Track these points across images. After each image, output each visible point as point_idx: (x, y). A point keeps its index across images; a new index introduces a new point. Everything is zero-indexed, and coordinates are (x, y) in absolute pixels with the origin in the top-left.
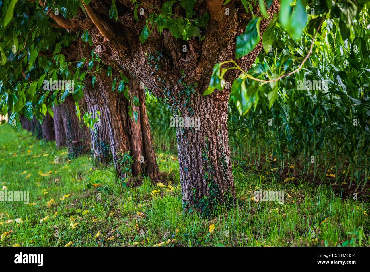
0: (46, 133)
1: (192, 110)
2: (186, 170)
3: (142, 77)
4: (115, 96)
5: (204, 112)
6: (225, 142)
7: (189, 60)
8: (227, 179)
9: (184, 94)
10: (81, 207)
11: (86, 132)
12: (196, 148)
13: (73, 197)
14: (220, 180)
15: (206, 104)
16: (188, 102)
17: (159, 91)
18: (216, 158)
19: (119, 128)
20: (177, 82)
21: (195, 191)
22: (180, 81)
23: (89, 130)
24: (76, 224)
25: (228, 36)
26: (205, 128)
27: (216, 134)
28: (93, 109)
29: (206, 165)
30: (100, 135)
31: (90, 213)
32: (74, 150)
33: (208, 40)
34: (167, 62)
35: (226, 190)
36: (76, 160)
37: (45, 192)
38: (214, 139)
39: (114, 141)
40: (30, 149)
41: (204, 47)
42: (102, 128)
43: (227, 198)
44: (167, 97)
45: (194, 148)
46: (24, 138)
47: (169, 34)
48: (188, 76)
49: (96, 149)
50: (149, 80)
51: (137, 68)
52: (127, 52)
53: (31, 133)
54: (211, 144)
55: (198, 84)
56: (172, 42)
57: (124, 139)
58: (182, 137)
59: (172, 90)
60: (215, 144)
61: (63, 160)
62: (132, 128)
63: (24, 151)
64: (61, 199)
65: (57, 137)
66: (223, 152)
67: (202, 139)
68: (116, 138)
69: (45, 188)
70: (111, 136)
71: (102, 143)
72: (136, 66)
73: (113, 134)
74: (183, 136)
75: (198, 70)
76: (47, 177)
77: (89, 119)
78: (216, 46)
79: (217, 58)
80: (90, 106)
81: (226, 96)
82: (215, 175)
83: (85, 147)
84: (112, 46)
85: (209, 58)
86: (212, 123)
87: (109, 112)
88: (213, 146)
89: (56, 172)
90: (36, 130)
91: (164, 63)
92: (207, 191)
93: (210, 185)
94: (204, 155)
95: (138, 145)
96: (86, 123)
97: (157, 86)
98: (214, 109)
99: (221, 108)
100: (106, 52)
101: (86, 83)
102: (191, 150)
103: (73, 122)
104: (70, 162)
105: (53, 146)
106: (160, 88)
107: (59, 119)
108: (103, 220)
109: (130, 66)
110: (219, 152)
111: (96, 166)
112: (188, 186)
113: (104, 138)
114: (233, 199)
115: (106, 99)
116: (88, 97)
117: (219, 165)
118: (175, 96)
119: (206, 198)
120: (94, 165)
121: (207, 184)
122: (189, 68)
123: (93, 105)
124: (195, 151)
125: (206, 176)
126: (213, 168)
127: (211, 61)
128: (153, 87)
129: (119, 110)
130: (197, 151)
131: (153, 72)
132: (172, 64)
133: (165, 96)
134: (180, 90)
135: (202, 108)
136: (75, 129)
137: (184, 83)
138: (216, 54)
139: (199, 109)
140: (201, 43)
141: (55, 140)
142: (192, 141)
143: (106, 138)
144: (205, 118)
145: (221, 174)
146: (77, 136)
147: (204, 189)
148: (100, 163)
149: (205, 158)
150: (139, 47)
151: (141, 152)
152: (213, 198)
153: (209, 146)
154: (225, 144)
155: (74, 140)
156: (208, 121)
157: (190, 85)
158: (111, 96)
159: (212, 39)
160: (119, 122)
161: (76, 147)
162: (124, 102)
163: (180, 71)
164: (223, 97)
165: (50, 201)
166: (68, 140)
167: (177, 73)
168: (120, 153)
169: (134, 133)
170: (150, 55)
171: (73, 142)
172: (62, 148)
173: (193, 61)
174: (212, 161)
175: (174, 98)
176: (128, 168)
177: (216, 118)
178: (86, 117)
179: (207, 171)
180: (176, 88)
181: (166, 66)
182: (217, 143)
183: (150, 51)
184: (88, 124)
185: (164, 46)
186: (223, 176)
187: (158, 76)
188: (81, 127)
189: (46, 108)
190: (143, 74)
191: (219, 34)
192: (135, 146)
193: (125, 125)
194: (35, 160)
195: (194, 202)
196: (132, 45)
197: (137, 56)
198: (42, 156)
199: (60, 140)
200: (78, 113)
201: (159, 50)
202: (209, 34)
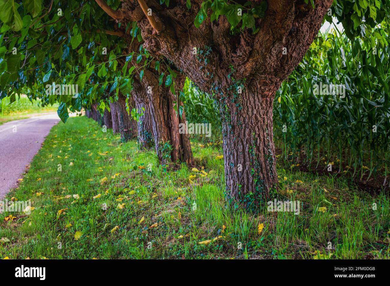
0: (106, 123)
1: (240, 106)
2: (232, 165)
3: (190, 72)
4: (159, 94)
5: (252, 108)
6: (271, 138)
7: (241, 54)
8: (272, 175)
9: (233, 89)
10: (128, 186)
11: (134, 123)
12: (243, 144)
13: (122, 176)
14: (266, 176)
15: (254, 100)
16: (237, 98)
17: (206, 86)
18: (263, 154)
19: (161, 121)
20: (225, 77)
21: (240, 186)
22: (229, 76)
23: (136, 122)
24: (123, 204)
25: (284, 28)
26: (252, 124)
27: (263, 130)
28: (140, 106)
29: (253, 161)
30: (145, 126)
31: (136, 193)
32: (125, 136)
33: (261, 33)
34: (217, 56)
35: (271, 186)
36: (126, 144)
37: (100, 169)
38: (261, 136)
39: (157, 132)
40: (95, 134)
41: (257, 40)
42: (146, 121)
43: (272, 194)
44: (214, 92)
45: (241, 144)
46: (93, 126)
47: (219, 28)
48: (237, 71)
49: (141, 137)
50: (197, 75)
51: (185, 63)
52: (175, 47)
53: (97, 123)
54: (258, 140)
55: (247, 80)
56: (222, 36)
57: (164, 130)
58: (228, 132)
59: (220, 85)
60: (262, 141)
61: (117, 143)
62: (172, 122)
63: (91, 135)
64: (112, 177)
65: (113, 126)
66: (269, 149)
67: (249, 135)
68: (158, 129)
69: (101, 166)
70: (154, 127)
71: (146, 132)
72: (184, 61)
73: (156, 126)
74: (230, 131)
75: (249, 65)
76: (104, 156)
77: (136, 114)
78: (271, 39)
79: (270, 53)
80: (138, 104)
81: (273, 92)
82: (262, 171)
83: (133, 134)
84: (161, 40)
85: (262, 52)
86: (259, 119)
87: (153, 107)
88: (260, 142)
89: (111, 152)
90: (100, 121)
91: (214, 57)
92: (252, 187)
93: (256, 181)
94: (250, 151)
95: (177, 136)
96: (133, 117)
97: (205, 81)
98: (261, 105)
99: (269, 105)
100: (155, 46)
101: (135, 86)
102: (238, 145)
103: (125, 117)
104: (122, 145)
105: (111, 132)
106: (207, 83)
107: (115, 114)
108: (147, 203)
109: (178, 61)
110: (266, 149)
111: (141, 149)
112: (234, 181)
113: (148, 129)
114: (278, 195)
115: (151, 97)
116: (136, 97)
117: (265, 161)
118: (223, 91)
119: (251, 194)
120: (140, 148)
121: (253, 180)
122: (239, 63)
123: (140, 103)
124: (242, 146)
125: (253, 172)
126: (259, 164)
127: (263, 55)
128: (201, 82)
129: (161, 106)
130: (243, 147)
131: (202, 67)
132: (221, 59)
133: (213, 92)
134: (228, 85)
135: (250, 104)
136: (126, 121)
137: (233, 78)
138: (269, 47)
139: (247, 105)
140: (253, 37)
141: (112, 128)
142: (239, 136)
143: (149, 128)
144: (253, 114)
145: (267, 170)
146: (127, 126)
147: (250, 185)
148: (144, 148)
149: (252, 154)
150: (188, 41)
151: (179, 142)
152: (259, 194)
153: (256, 142)
154: (271, 140)
155: (125, 129)
156: (256, 117)
157: (239, 80)
158: (155, 95)
159: (266, 32)
160: (161, 116)
161: (126, 134)
162: (166, 100)
163: (229, 66)
164: (270, 93)
165: (104, 179)
166: (121, 129)
167: (226, 68)
168: (161, 142)
169: (173, 125)
170: (199, 49)
171: (124, 130)
172: (117, 134)
173: (244, 55)
174: (258, 157)
175: (222, 93)
176: (168, 155)
177: (263, 114)
178: (133, 112)
179: (253, 167)
180: (224, 83)
181: (215, 61)
182: (264, 139)
183: (199, 45)
184: (135, 118)
185: (213, 40)
186: (269, 172)
187: (206, 70)
188: (130, 120)
189: (104, 105)
190: (191, 68)
191: (275, 26)
192: (174, 137)
193: (166, 119)
194: (97, 142)
195: (239, 198)
196: (181, 39)
197: (186, 50)
198: (102, 139)
199: (116, 128)
200: (128, 109)
201: (208, 45)
202: (263, 27)
